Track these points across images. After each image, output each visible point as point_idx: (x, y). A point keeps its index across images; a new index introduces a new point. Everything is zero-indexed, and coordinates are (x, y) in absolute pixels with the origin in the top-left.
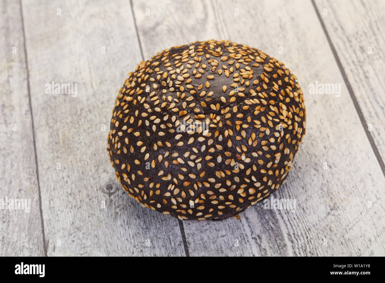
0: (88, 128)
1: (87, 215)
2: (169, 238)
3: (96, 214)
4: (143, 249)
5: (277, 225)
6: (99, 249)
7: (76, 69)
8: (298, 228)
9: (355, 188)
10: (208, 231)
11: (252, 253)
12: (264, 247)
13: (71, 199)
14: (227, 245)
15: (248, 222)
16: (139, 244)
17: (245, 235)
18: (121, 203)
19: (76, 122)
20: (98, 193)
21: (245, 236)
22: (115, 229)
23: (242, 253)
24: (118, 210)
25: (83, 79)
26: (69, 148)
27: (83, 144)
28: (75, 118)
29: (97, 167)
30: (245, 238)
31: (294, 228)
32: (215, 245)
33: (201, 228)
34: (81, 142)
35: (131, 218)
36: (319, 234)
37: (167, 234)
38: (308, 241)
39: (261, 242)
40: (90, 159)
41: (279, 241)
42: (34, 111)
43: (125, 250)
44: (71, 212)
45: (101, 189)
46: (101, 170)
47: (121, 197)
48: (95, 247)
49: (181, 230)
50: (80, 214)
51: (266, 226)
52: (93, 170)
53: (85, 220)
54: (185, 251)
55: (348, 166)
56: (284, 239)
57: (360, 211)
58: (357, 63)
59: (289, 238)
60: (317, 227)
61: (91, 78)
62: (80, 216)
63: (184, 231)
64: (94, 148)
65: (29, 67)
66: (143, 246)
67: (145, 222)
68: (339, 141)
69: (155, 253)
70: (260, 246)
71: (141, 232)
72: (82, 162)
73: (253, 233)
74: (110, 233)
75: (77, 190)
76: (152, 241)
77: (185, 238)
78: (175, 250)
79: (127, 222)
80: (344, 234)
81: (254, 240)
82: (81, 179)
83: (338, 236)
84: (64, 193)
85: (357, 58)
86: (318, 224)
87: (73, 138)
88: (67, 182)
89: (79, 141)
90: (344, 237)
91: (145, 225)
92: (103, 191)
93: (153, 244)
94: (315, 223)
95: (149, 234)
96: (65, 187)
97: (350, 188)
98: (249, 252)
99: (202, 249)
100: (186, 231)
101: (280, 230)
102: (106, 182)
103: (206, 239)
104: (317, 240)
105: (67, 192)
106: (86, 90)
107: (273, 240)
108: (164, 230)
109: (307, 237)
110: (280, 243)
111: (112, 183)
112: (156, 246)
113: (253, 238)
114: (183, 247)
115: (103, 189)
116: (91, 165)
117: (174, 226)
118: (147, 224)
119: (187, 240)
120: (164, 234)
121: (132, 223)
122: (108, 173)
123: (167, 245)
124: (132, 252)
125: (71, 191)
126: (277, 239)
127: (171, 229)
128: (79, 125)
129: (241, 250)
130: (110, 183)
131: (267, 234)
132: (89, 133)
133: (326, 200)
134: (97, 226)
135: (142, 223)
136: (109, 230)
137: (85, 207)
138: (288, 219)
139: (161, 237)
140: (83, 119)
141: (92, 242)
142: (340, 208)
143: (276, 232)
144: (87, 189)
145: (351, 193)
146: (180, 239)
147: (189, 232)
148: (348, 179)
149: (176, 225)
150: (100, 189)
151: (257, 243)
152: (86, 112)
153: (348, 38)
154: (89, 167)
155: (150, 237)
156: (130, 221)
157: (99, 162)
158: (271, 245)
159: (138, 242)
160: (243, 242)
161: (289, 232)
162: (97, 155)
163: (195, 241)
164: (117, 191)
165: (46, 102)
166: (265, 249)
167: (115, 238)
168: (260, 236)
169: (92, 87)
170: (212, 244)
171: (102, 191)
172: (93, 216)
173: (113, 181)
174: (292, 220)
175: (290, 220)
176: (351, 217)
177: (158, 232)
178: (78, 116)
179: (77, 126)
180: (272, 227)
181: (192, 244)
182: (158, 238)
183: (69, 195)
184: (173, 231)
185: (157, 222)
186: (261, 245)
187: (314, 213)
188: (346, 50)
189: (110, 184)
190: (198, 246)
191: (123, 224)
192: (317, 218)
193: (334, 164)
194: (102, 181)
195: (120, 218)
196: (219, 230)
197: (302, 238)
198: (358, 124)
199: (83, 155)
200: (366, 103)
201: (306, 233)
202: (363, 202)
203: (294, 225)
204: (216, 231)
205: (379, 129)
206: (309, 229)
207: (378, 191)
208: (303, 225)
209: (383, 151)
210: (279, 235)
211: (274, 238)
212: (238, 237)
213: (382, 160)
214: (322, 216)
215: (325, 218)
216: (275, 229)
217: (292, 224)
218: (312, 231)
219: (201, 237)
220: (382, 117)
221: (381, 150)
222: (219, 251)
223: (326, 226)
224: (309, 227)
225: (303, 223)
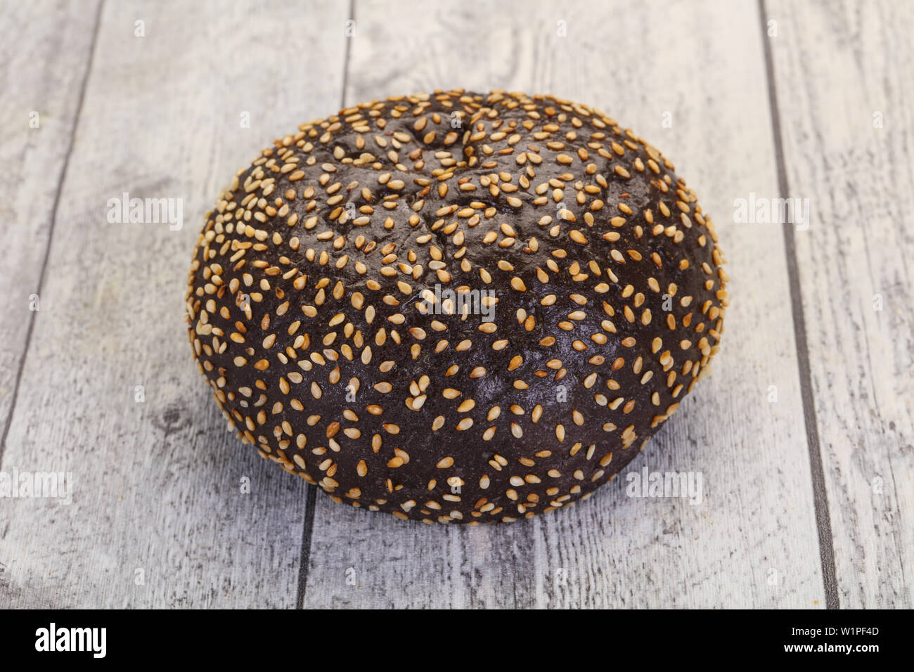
0: (168, 283)
1: (103, 469)
2: (271, 547)
3: (123, 471)
4: (204, 564)
5: (528, 552)
6: (104, 547)
7: (182, 149)
8: (575, 564)
9: (736, 495)
10: (365, 543)
12: (482, 598)
13: (77, 429)
14: (400, 578)
15: (464, 538)
16: (200, 551)
17: (446, 563)
18: (186, 453)
19: (145, 266)
20: (142, 424)
21: (446, 566)
22: (154, 510)
23: (427, 601)
24: (174, 468)
25: (189, 172)
26: (110, 319)
27: (144, 315)
28: (146, 255)
29: (159, 368)
30: (445, 571)
32: (371, 576)
34: (141, 311)
35: (199, 491)
36: (618, 585)
37: (270, 538)
38: (588, 598)
39: (479, 586)
40: (148, 349)
41: (520, 591)
42: (59, 227)
43: (163, 560)
44: (68, 458)
45: (152, 416)
46: (165, 376)
47: (191, 441)
48: (99, 541)
49: (304, 533)
50: (86, 464)
51: (501, 551)
52: (148, 373)
53: (95, 479)
54: (299, 581)
55: (736, 445)
56: (534, 588)
57: (729, 548)
58: (828, 219)
59: (548, 585)
60: (619, 566)
61: (210, 173)
62: (85, 469)
63: (310, 538)
64: (165, 327)
65: (79, 133)
66: (206, 555)
67: (227, 503)
68: (731, 388)
69: (228, 576)
70: (473, 593)
71: (212, 523)
72: (129, 354)
73: (467, 563)
74: (141, 517)
75: (98, 412)
76: (230, 549)
77: (309, 552)
78: (277, 577)
79: (188, 497)
80: (678, 594)
81: (463, 578)
82: (114, 390)
83: (662, 595)
84: (66, 415)
85: (833, 207)
86: (624, 559)
87: (127, 298)
88: (81, 393)
89: (138, 308)
90: (674, 600)
91: (226, 510)
92: (155, 423)
93: (230, 555)
94: (616, 557)
95: (230, 530)
96: (73, 403)
97: (724, 494)
98: (445, 602)
99: (339, 581)
100: (316, 537)
101: (533, 565)
102: (168, 402)
103: (354, 559)
104: (610, 598)
105: (75, 414)
106: (189, 199)
107: (509, 585)
108: (266, 528)
109: (588, 589)
110: (522, 596)
111: (180, 408)
112: (237, 560)
113: (462, 574)
114: (297, 571)
115: (156, 417)
116: (147, 362)
117: (292, 522)
118: (232, 509)
119: (311, 556)
120: (265, 535)
121: (197, 501)
122: (179, 384)
123: (263, 563)
124: (177, 564)
125: (84, 412)
126: (518, 585)
127: (282, 528)
128: (149, 273)
129: (427, 594)
130: (176, 407)
131: (499, 570)
132: (165, 294)
133: (659, 509)
134: (118, 497)
135: (221, 504)
136: (140, 509)
137: (103, 451)
138: (559, 544)
139: (255, 543)
140: (162, 261)
141: (93, 530)
142: (687, 531)
143: (521, 569)
144: (120, 412)
145: (722, 505)
146: (296, 552)
147: (321, 539)
148: (726, 475)
149: (298, 521)
150: (148, 417)
151: (469, 585)
152: (174, 246)
153: (825, 160)
154: (141, 365)
155: (229, 539)
156: (194, 497)
157: (167, 359)
158: (500, 596)
159: (198, 546)
160: (438, 579)
161: (550, 573)
162: (167, 343)
163: (327, 562)
164: (186, 426)
165: (90, 213)
166: (482, 603)
167: (150, 529)
168: (481, 572)
169: (205, 193)
170: (365, 573)
171: (152, 422)
172: (115, 473)
173: (184, 403)
174: (566, 547)
175: (562, 545)
176: (706, 558)
177: (249, 530)
178: (154, 253)
179: (144, 274)
180: (514, 557)
181: (320, 567)
182: (247, 543)
183: (76, 422)
184: (286, 533)
185: (256, 506)
187: (622, 533)
188: (813, 186)
189: (175, 410)
190: (332, 574)
191: (178, 500)
192: (625, 545)
193: (704, 438)
194: (159, 399)
195: (175, 485)
196: (390, 546)
197: (575, 589)
198: (789, 356)
199: (137, 338)
200: (820, 311)
201: (588, 578)
202: (743, 529)
203: (568, 559)
204: (383, 547)
205: (834, 375)
206: (599, 570)
207: (786, 511)
208: (589, 558)
209: (827, 424)
210: (525, 577)
211: (512, 581)
212: (428, 565)
213: (818, 444)
214: (639, 542)
215: (645, 547)
216: (520, 560)
217: (564, 556)
218: (604, 576)
219: (344, 554)
220: (849, 347)
221: (824, 423)
222: (376, 591)
223: (641, 567)
224: (601, 565)
225: (589, 555)
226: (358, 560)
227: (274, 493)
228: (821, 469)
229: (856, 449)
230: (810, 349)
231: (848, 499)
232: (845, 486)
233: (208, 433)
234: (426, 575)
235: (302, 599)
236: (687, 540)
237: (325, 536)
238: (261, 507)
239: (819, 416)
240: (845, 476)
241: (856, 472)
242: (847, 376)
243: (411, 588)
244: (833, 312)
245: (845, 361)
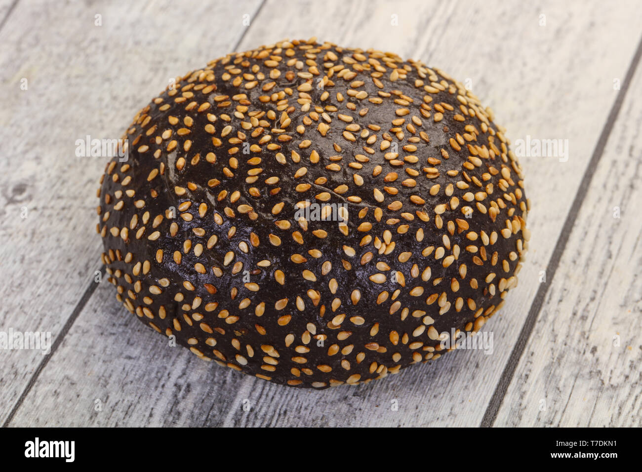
0: (77, 77)
2: (41, 319)
5: (238, 381)
8: (270, 401)
9: (430, 377)
10: (113, 337)
11: (152, 409)
12: (180, 409)
14: (124, 376)
17: (167, 372)
19: (67, 59)
21: (166, 374)
26: (17, 98)
28: (72, 50)
29: (31, 146)
30: (163, 379)
31: (262, 401)
32: (104, 367)
33: (108, 327)
34: (43, 95)
35: (8, 258)
37: (43, 312)
39: (184, 398)
40: (31, 128)
41: (215, 412)
45: (4, 186)
46: (31, 155)
47: (24, 214)
49: (73, 315)
51: (217, 374)
52: (20, 149)
57: (400, 421)
58: (637, 154)
59: (239, 413)
60: (303, 412)
63: (74, 320)
64: (54, 113)
67: (24, 274)
70: (176, 403)
71: (5, 288)
72: (15, 129)
73: (184, 376)
77: (67, 332)
81: (174, 389)
86: (310, 408)
89: (42, 92)
91: (21, 279)
92: (4, 192)
95: (15, 297)
98: (149, 405)
99: (77, 364)
100: (78, 321)
101: (236, 392)
102: (24, 177)
103: (98, 349)
106: (129, 11)
107: (208, 404)
108: (44, 303)
110: (214, 416)
111: (30, 184)
113: (176, 385)
115: (7, 188)
116: (24, 139)
117: (68, 303)
118: (26, 280)
119: (67, 337)
120: (40, 308)
122: (39, 164)
126: (216, 407)
127: (57, 306)
128: (67, 65)
129: (139, 395)
130: (26, 183)
131: (207, 390)
132: (70, 85)
135: (19, 273)
139: (29, 313)
140: (82, 58)
142: (373, 398)
145: (414, 383)
146: (58, 329)
147: (82, 323)
149: (72, 303)
151: (176, 396)
152: (97, 48)
154: (18, 141)
155: (11, 305)
157: (41, 140)
158: (197, 411)
160: (153, 385)
161: (245, 403)
162: (49, 126)
163: (77, 345)
164: (25, 201)
166: (179, 414)
168: (191, 387)
170: (100, 363)
171: (2, 191)
173: (34, 181)
177: (30, 301)
178: (80, 49)
179: (62, 65)
180: (225, 382)
181: (69, 347)
182: (23, 311)
184: (58, 311)
185: (46, 282)
186: (178, 403)
189: (25, 185)
190: (75, 356)
194: (17, 173)
196: (132, 345)
198: (540, 266)
199: (28, 117)
200: (586, 233)
201: (273, 417)
202: (419, 408)
203: (267, 395)
204: (126, 344)
205: (569, 292)
206: (285, 412)
207: (463, 401)
208: (283, 400)
209: (540, 335)
210: (224, 401)
211: (212, 401)
212: (152, 370)
213: (523, 349)
214: (329, 397)
215: (332, 403)
216: (227, 386)
217: (265, 392)
218: (287, 418)
219: (93, 342)
220: (594, 270)
221: (538, 333)
222: (101, 381)
223: (320, 418)
224: (288, 408)
225: (284, 397)
226: (100, 351)
227: (65, 275)
228: (513, 372)
229: (552, 362)
230: (561, 264)
231: (520, 405)
232: (524, 393)
233: (40, 211)
234: (146, 378)
235: (41, 370)
236: (369, 405)
237: (87, 322)
238: (49, 284)
239: (537, 325)
240: (529, 385)
241: (541, 382)
242: (579, 296)
243: (129, 386)
244: (597, 237)
245: (584, 283)
